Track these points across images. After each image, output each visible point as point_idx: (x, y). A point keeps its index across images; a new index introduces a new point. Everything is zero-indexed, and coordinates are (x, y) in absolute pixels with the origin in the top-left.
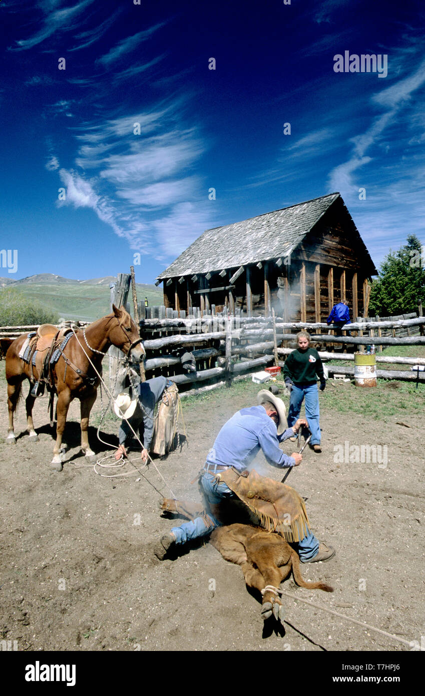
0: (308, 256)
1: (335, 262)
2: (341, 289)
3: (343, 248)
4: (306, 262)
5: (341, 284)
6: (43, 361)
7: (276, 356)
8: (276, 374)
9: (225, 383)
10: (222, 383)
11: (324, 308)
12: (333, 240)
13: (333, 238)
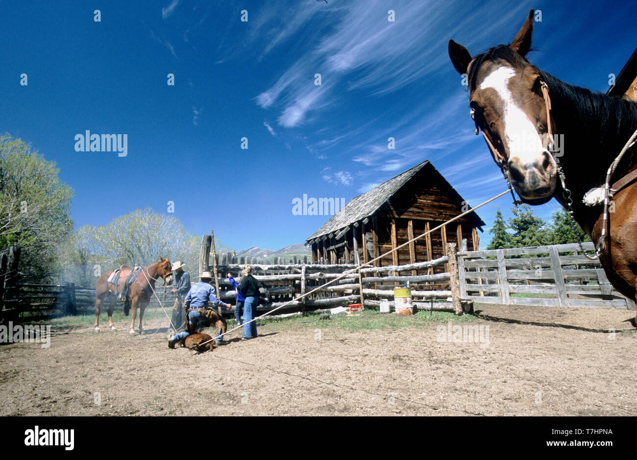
0: (399, 214)
1: (431, 217)
2: (442, 240)
3: (441, 205)
4: (395, 219)
5: (442, 235)
6: (124, 283)
7: (361, 296)
8: (357, 310)
9: (302, 313)
10: (299, 313)
11: (422, 257)
12: (427, 198)
13: (427, 197)
